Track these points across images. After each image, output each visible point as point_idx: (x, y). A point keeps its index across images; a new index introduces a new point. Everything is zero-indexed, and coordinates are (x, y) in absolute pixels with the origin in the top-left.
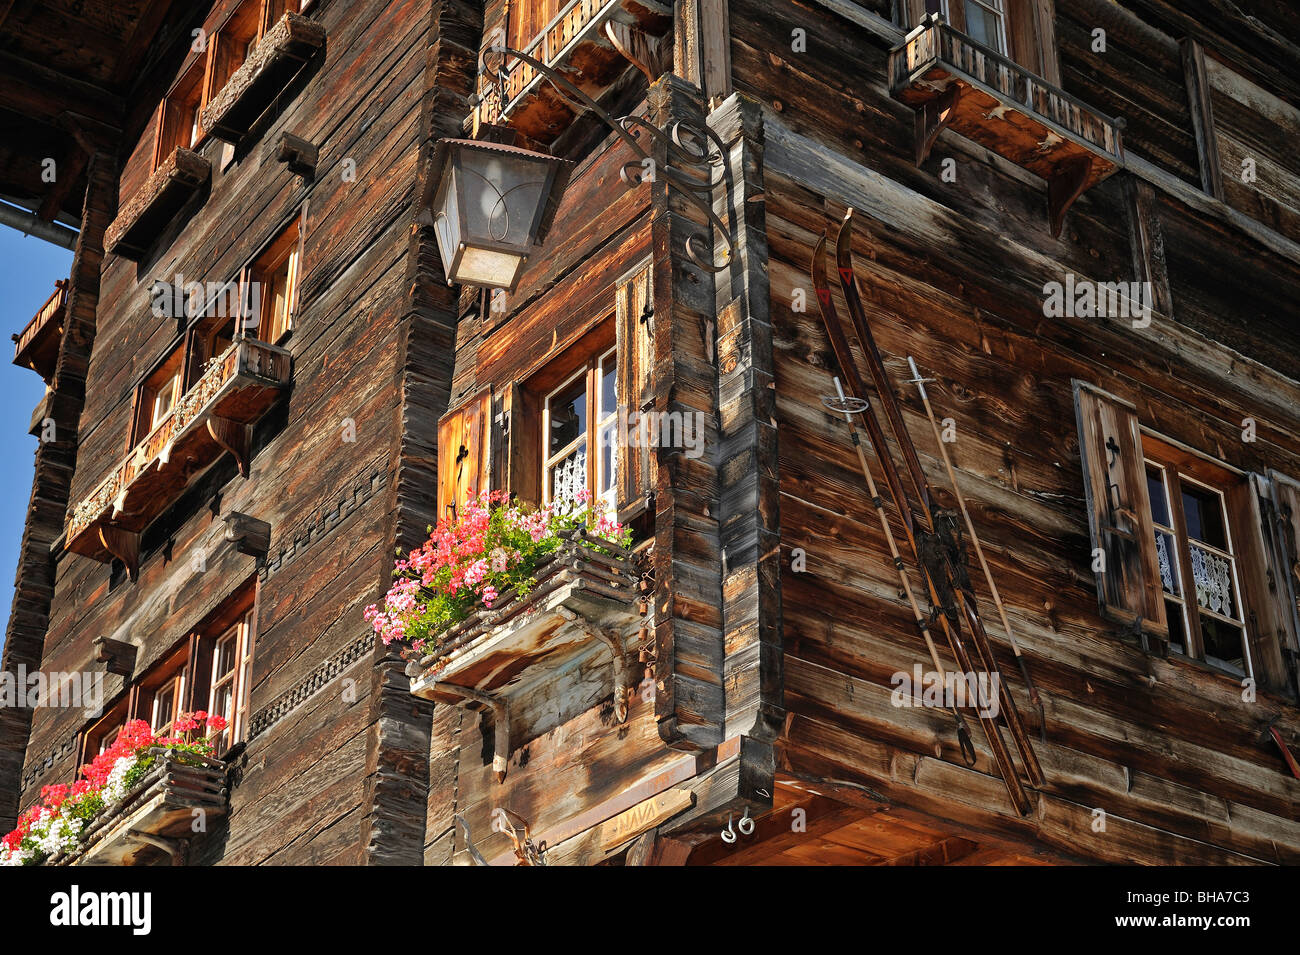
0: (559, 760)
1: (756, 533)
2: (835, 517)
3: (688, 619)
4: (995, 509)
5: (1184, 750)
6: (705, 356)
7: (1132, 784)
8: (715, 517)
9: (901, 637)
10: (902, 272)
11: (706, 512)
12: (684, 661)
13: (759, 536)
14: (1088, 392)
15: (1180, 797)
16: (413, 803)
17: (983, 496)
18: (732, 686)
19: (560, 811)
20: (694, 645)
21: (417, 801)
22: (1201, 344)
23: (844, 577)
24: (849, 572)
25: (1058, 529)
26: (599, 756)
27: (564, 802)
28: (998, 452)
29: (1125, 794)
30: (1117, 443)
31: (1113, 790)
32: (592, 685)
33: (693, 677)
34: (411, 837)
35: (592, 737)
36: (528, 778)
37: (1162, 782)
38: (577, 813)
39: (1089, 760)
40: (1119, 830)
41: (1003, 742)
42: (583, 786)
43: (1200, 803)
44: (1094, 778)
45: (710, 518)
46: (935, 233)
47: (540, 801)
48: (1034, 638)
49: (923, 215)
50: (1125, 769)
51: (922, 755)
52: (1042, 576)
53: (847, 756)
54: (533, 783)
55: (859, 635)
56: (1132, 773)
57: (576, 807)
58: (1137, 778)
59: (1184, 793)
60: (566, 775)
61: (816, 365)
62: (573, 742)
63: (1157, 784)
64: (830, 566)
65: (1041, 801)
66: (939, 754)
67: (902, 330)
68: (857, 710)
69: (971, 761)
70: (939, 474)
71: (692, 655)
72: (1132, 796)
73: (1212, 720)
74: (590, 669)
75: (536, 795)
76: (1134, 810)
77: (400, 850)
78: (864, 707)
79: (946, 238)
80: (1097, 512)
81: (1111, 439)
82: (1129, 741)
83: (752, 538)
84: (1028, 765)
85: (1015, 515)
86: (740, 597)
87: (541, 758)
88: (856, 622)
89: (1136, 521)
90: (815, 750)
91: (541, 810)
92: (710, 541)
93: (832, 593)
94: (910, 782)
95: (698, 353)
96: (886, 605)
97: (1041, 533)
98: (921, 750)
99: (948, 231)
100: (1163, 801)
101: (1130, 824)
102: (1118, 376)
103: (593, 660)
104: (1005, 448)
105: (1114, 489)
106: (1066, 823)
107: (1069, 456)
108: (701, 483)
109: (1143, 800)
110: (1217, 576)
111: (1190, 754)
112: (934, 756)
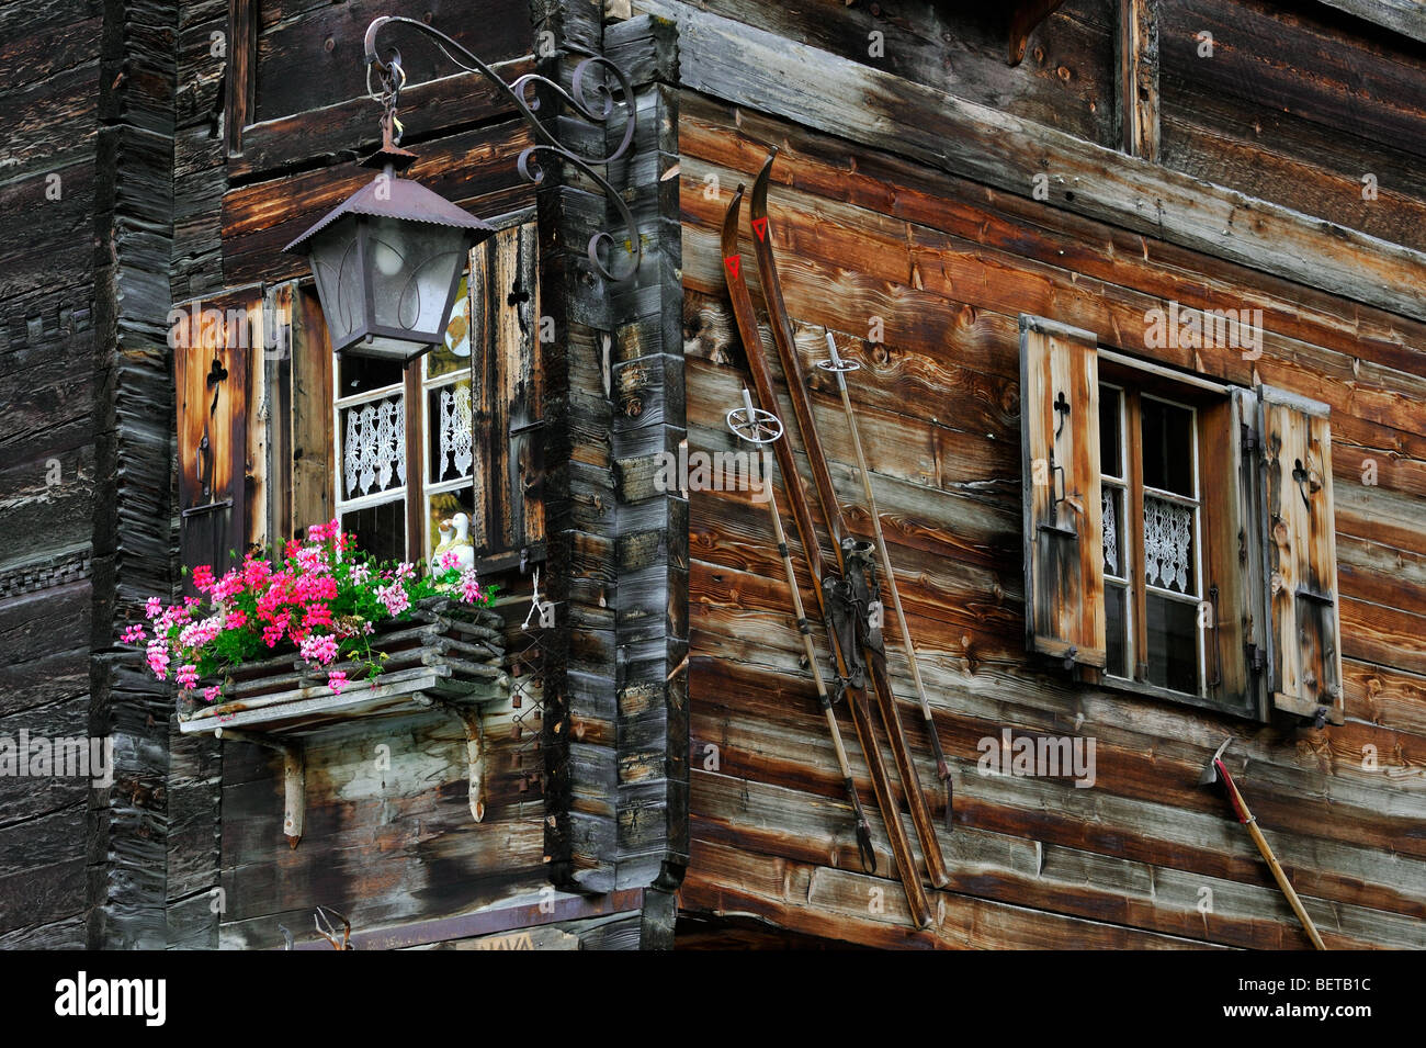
0: (385, 843)
1: (665, 644)
2: (736, 575)
3: (584, 741)
4: (916, 520)
5: (1108, 807)
6: (601, 387)
7: (1045, 863)
8: (612, 606)
9: (801, 718)
10: (823, 196)
11: (603, 602)
12: (579, 795)
13: (668, 649)
14: (1039, 330)
15: (1097, 871)
16: (152, 844)
17: (901, 506)
18: (630, 822)
19: (387, 909)
20: (588, 773)
21: (156, 841)
22: (1193, 195)
23: (744, 654)
24: (750, 645)
25: (985, 532)
26: (446, 854)
27: (392, 898)
28: (921, 435)
29: (1037, 878)
30: (1068, 400)
31: (1022, 875)
32: (432, 761)
33: (588, 812)
34: (153, 889)
35: (434, 828)
36: (335, 853)
37: (1079, 855)
38: (411, 918)
39: (998, 840)
40: (1024, 925)
41: (905, 833)
42: (421, 886)
43: (1121, 874)
44: (1002, 862)
45: (607, 608)
46: (866, 123)
47: (355, 887)
48: (947, 690)
49: (853, 94)
50: (1038, 845)
51: (816, 865)
52: (961, 603)
53: (739, 880)
54: (344, 862)
55: (756, 727)
56: (1045, 850)
57: (412, 910)
58: (1053, 855)
59: (1105, 865)
60: (395, 865)
61: (721, 366)
62: (406, 825)
63: (1072, 859)
64: (729, 642)
65: (941, 902)
66: (834, 862)
67: (818, 283)
68: (751, 822)
69: (869, 867)
70: (854, 488)
71: (587, 786)
72: (1044, 879)
73: (1146, 761)
74: (428, 738)
75: (351, 878)
76: (1044, 897)
77: (139, 908)
78: (758, 817)
79: (879, 124)
80: (1034, 508)
81: (1061, 395)
82: (1046, 808)
83: (660, 649)
84: (931, 860)
85: (935, 524)
86: (641, 717)
87: (358, 833)
88: (754, 710)
89: (1080, 508)
90: (707, 879)
91: (357, 899)
92: (606, 637)
93: (731, 678)
94: (802, 901)
95: (594, 388)
96: (786, 682)
97: (963, 542)
98: (815, 860)
99: (883, 112)
100: (1078, 879)
101: (1038, 915)
102: (1078, 280)
103: (432, 728)
104: (931, 426)
105: (1058, 472)
106: (967, 927)
107: (1006, 420)
108: (597, 564)
109: (1054, 882)
110: (1174, 534)
111: (1116, 811)
112: (828, 865)
